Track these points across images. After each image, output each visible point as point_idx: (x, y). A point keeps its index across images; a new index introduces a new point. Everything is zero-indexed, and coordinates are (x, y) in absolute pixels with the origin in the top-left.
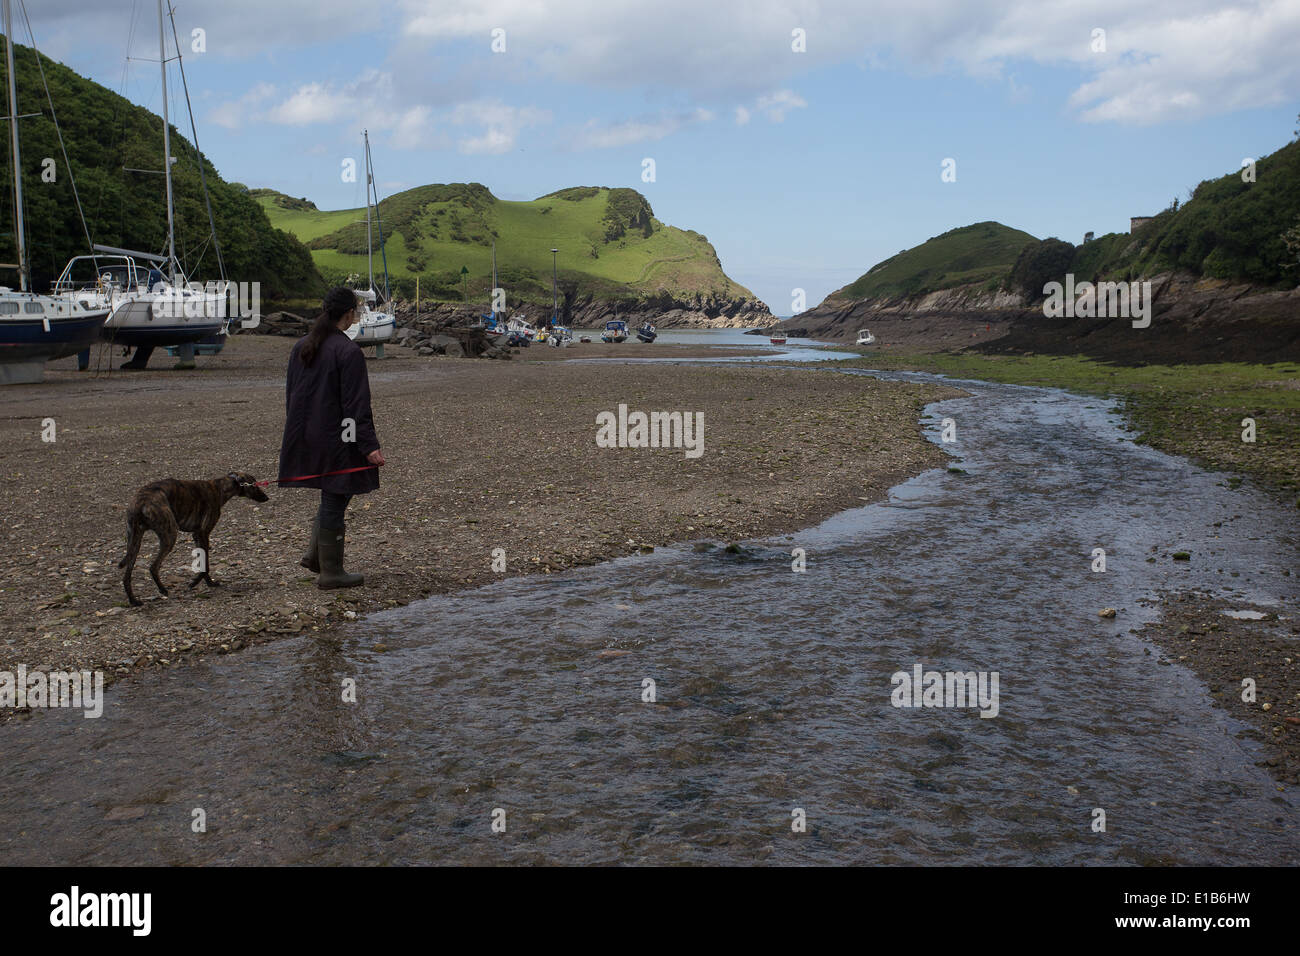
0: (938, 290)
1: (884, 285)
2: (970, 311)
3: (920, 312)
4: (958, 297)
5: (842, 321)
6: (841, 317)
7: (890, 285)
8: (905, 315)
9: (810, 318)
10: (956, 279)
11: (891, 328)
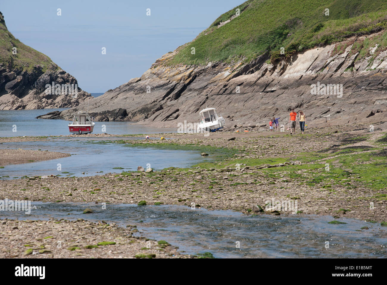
0: (313, 47)
1: (234, 42)
2: (363, 77)
3: (288, 80)
4: (345, 55)
5: (178, 96)
6: (176, 91)
7: (243, 43)
8: (267, 85)
9: (131, 94)
10: (341, 28)
11: (248, 104)
